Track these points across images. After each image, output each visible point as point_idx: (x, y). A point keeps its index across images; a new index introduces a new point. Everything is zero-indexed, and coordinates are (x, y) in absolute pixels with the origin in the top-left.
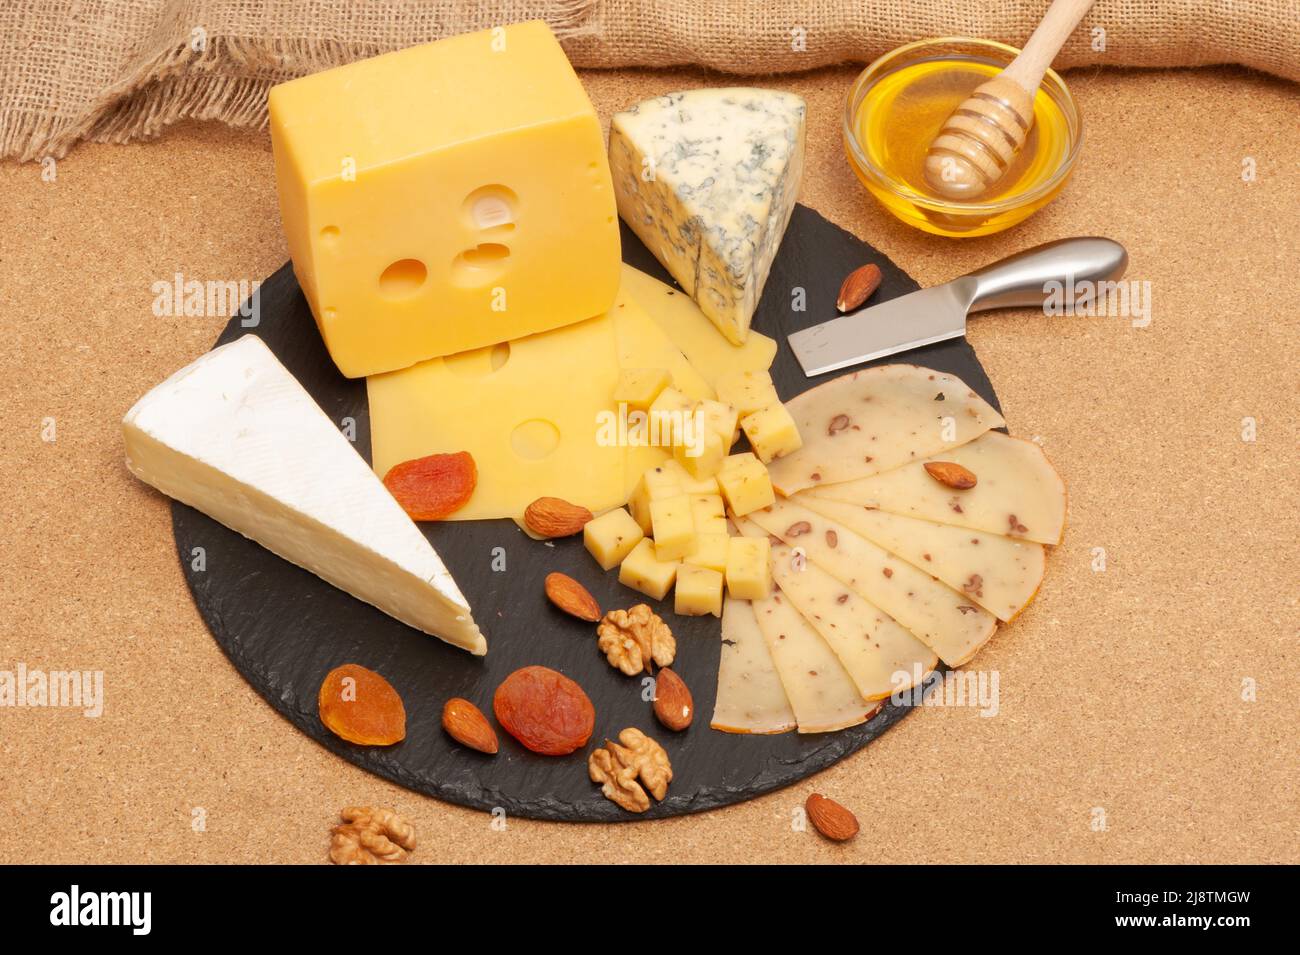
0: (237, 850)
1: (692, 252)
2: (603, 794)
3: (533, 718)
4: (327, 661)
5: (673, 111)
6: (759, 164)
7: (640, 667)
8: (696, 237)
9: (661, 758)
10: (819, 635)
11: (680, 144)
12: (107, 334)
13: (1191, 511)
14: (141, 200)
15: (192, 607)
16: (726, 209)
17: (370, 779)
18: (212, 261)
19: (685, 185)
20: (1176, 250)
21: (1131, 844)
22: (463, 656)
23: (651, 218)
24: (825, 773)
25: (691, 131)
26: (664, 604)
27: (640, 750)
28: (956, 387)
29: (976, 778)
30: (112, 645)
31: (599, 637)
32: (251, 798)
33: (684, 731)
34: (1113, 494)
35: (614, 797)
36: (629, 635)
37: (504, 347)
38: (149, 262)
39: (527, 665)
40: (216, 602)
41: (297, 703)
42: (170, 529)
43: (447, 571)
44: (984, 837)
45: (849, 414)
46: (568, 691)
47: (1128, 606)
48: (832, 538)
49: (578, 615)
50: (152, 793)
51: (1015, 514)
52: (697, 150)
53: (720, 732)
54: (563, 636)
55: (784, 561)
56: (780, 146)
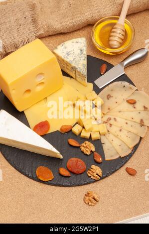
1: (74, 72)
2: (91, 178)
3: (75, 168)
4: (35, 167)
5: (63, 47)
6: (82, 53)
7: (90, 153)
8: (75, 69)
9: (100, 169)
10: (119, 138)
11: (67, 53)
15: (7, 162)
16: (79, 64)
17: (50, 186)
19: (70, 61)
22: (59, 159)
24: (127, 163)
26: (90, 139)
27: (96, 169)
31: (81, 149)
32: (30, 195)
33: (101, 163)
35: (93, 178)
36: (86, 148)
37: (46, 98)
39: (70, 158)
40: (12, 161)
41: (32, 176)
45: (110, 94)
46: (79, 161)
48: (115, 119)
49: (76, 146)
51: (145, 106)
52: (70, 53)
53: (107, 161)
54: (75, 150)
55: (108, 126)
56: (85, 49)
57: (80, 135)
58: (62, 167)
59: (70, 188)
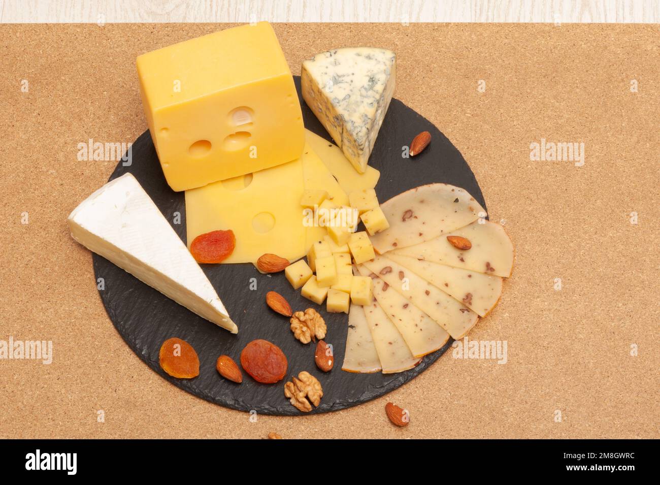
0: (121, 428)
1: (339, 129)
2: (291, 403)
3: (259, 366)
4: (164, 335)
5: (332, 59)
7: (309, 340)
8: (341, 123)
9: (318, 387)
10: (394, 325)
11: (334, 77)
12: (63, 164)
13: (574, 258)
14: (80, 94)
15: (102, 305)
16: (355, 111)
17: (183, 393)
18: (113, 126)
19: (336, 98)
20: (574, 121)
21: (537, 428)
22: (227, 333)
23: (321, 109)
24: (395, 391)
25: (340, 70)
26: (321, 307)
27: (308, 383)
28: (464, 195)
29: (466, 394)
30: (64, 325)
31: (291, 324)
32: (127, 402)
33: (330, 372)
34: (538, 249)
35: (295, 405)
36: (305, 324)
37: (251, 175)
38: (83, 127)
39: (257, 338)
40: (113, 304)
41: (149, 356)
42: (92, 265)
43: (218, 297)
44: (468, 424)
45: (413, 210)
46: (276, 352)
47: (542, 307)
48: (401, 275)
49: (281, 313)
50: (82, 399)
51: (490, 262)
52: (343, 80)
53: (346, 372)
54: (274, 322)
55: (379, 286)
56: (382, 78)
57: (300, 288)
58: (228, 355)
59: (233, 414)
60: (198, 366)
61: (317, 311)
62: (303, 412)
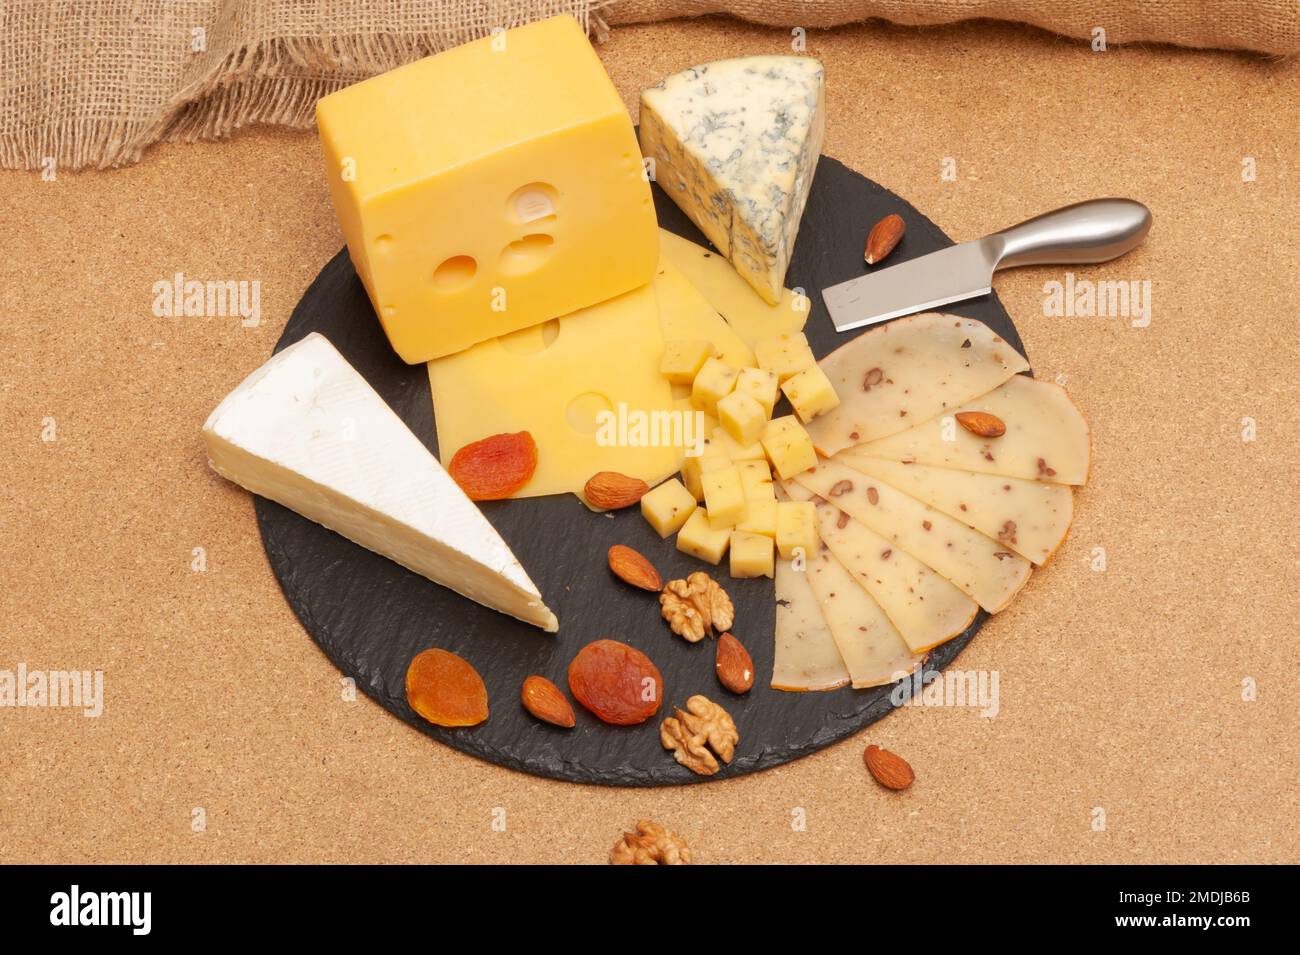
0: (341, 833)
1: (725, 220)
2: (676, 760)
3: (606, 691)
4: (411, 645)
5: (699, 84)
6: (782, 133)
7: (702, 634)
8: (728, 207)
9: (728, 723)
10: (867, 593)
11: (707, 118)
12: (179, 328)
13: (1209, 439)
14: (200, 192)
15: (281, 597)
16: (754, 181)
17: (459, 756)
18: (272, 249)
19: (714, 159)
20: (1183, 176)
21: (1167, 774)
22: (537, 632)
23: (683, 185)
24: (879, 723)
25: (718, 104)
26: (720, 568)
27: (707, 717)
28: (981, 333)
29: (1020, 719)
30: (209, 641)
31: (662, 606)
32: (349, 782)
33: (747, 693)
34: (1134, 427)
35: (686, 763)
36: (690, 604)
37: (555, 322)
38: (213, 254)
39: (598, 638)
40: (303, 593)
41: (385, 688)
42: (254, 521)
43: (516, 561)
44: (1030, 776)
45: (883, 367)
46: (637, 662)
47: (1153, 539)
48: (873, 495)
49: (641, 586)
50: (258, 783)
51: (1044, 458)
52: (724, 123)
53: (780, 692)
54: (628, 606)
55: (830, 520)
56: (801, 113)
57: (674, 535)
58: (543, 675)
59: (562, 789)
60: (484, 701)
61: (711, 578)
62: (701, 775)
